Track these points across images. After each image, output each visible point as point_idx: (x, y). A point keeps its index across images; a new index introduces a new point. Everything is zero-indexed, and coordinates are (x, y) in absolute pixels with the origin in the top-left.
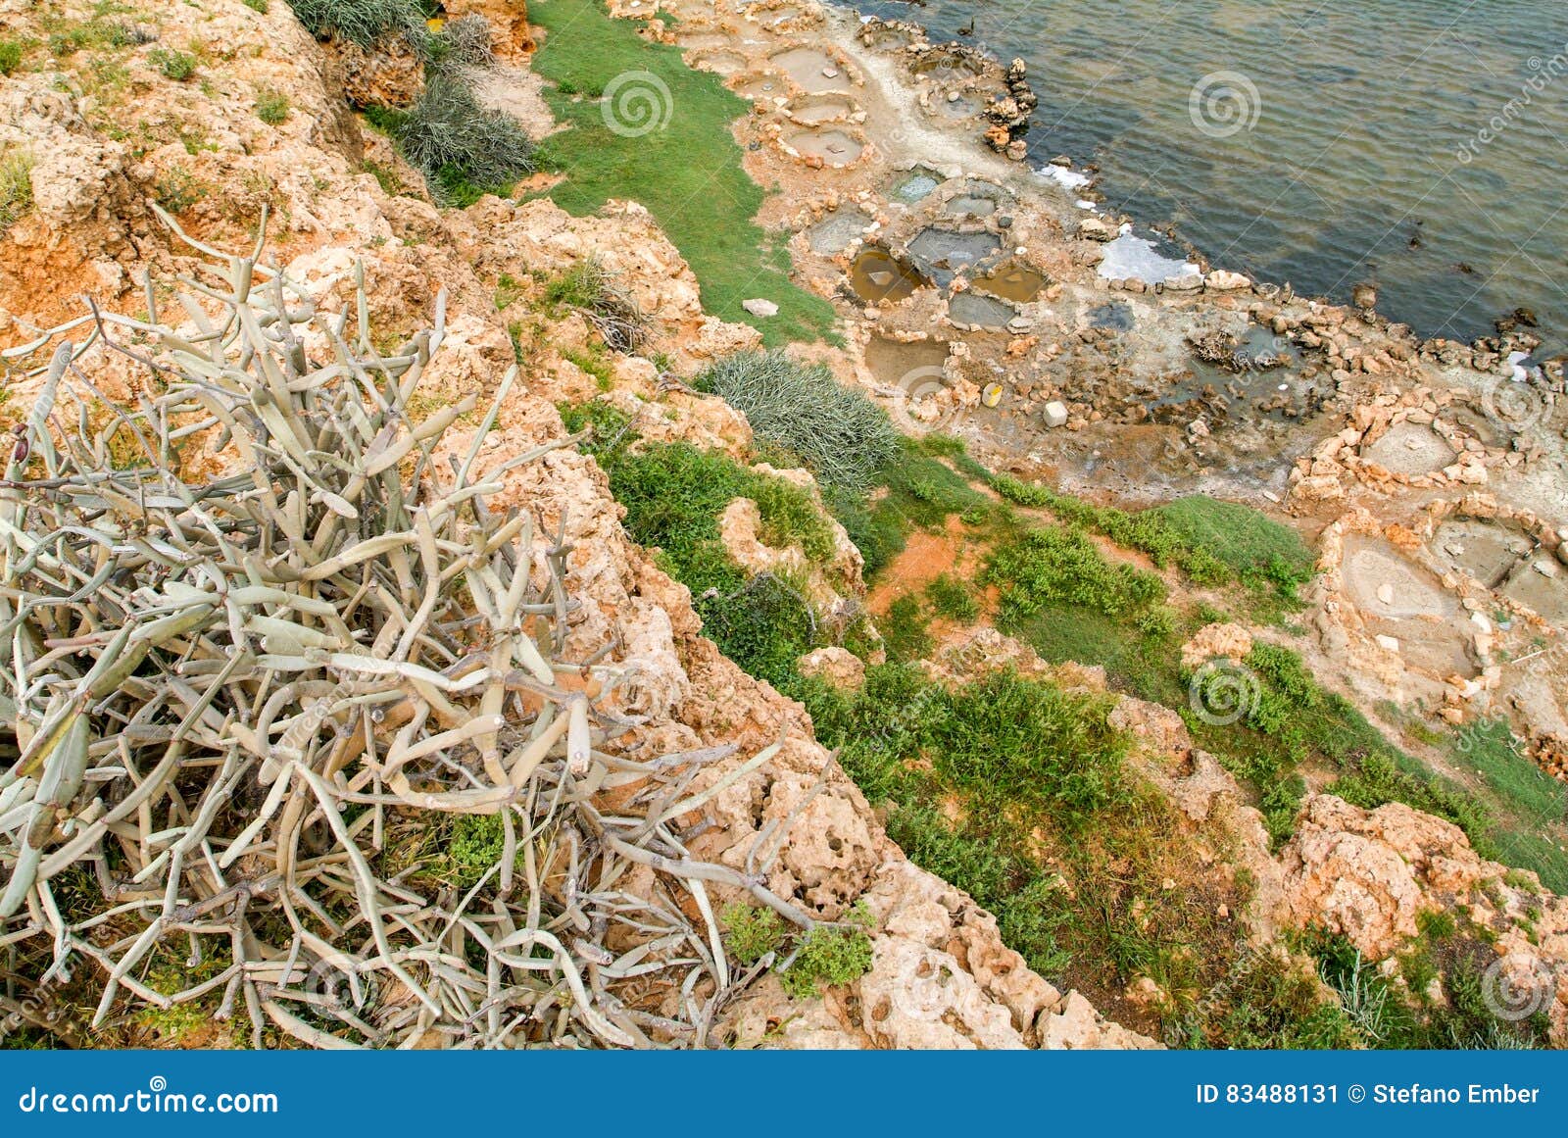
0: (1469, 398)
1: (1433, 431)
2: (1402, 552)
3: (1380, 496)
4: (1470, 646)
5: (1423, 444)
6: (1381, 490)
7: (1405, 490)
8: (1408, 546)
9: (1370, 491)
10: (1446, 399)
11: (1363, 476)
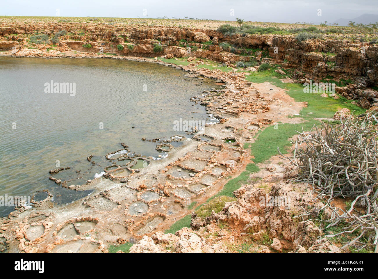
0: (30, 217)
1: (33, 226)
2: (63, 244)
3: (43, 242)
4: (92, 242)
5: (35, 230)
6: (43, 241)
7: (45, 237)
8: (62, 242)
9: (41, 243)
10: (27, 220)
11: (36, 242)
